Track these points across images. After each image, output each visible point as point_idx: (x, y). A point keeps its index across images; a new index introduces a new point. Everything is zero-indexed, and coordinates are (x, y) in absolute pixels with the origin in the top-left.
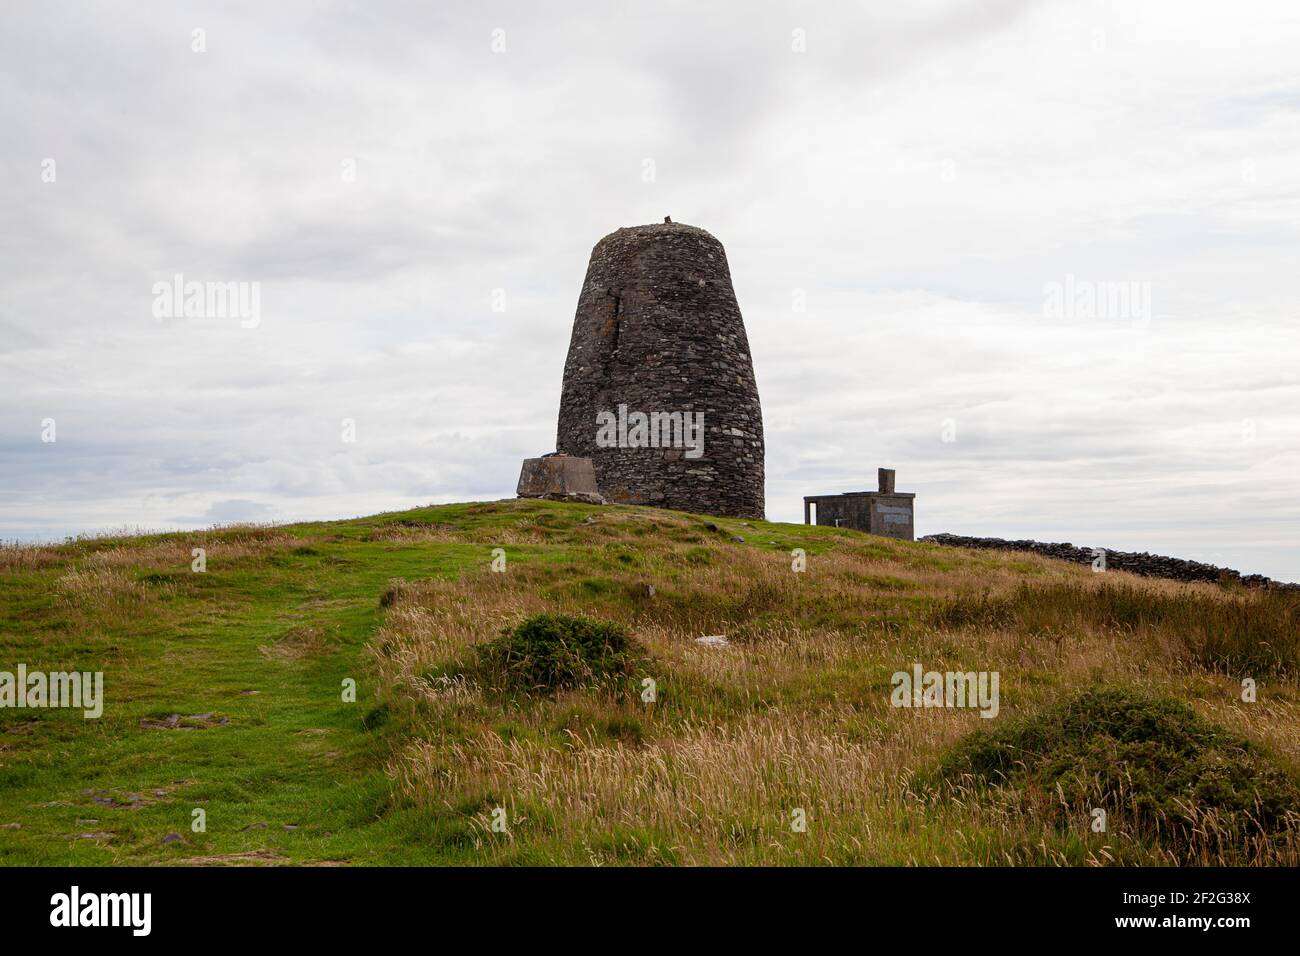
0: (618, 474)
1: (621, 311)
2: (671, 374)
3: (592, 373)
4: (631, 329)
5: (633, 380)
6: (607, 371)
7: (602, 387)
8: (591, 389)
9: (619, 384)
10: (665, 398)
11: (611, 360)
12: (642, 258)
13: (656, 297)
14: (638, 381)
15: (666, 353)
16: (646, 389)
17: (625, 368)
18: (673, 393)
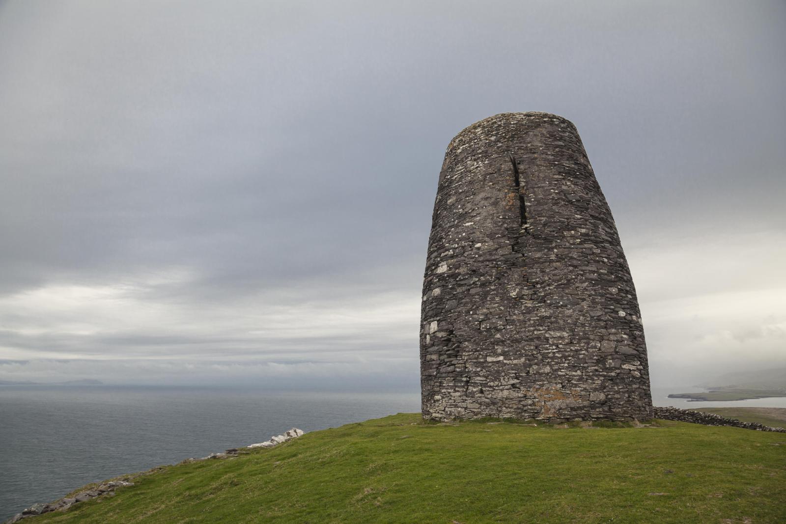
0: (547, 369)
1: (523, 184)
2: (593, 253)
3: (496, 249)
4: (539, 203)
5: (553, 257)
6: (517, 246)
7: (513, 264)
8: (497, 267)
9: (536, 261)
10: (592, 280)
11: (522, 235)
12: (535, 135)
13: (559, 173)
14: (560, 258)
15: (583, 231)
16: (571, 268)
17: (541, 244)
18: (600, 274)
